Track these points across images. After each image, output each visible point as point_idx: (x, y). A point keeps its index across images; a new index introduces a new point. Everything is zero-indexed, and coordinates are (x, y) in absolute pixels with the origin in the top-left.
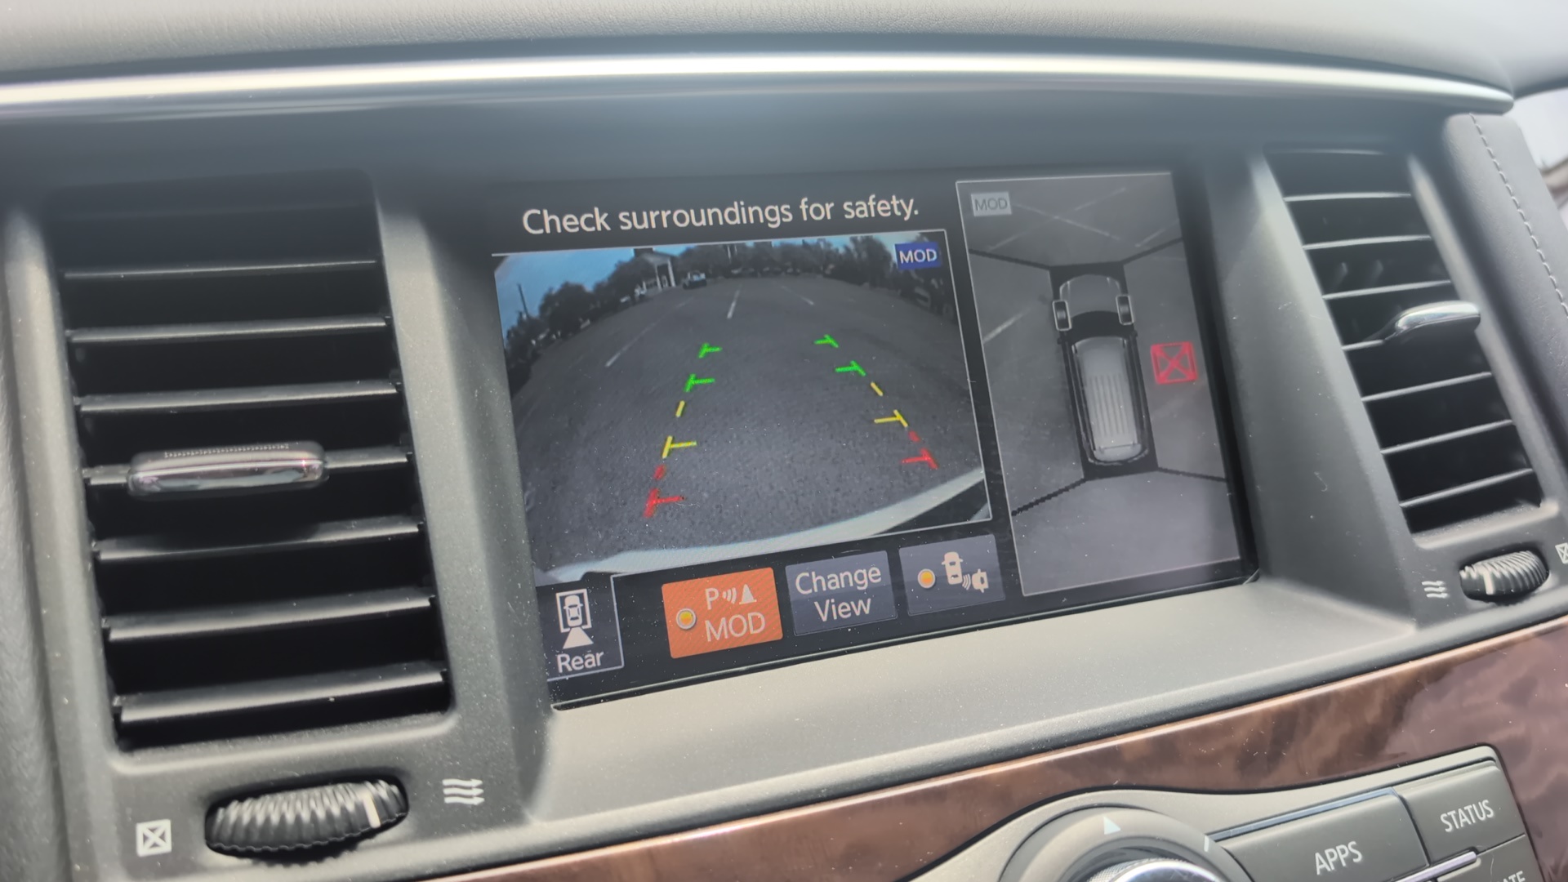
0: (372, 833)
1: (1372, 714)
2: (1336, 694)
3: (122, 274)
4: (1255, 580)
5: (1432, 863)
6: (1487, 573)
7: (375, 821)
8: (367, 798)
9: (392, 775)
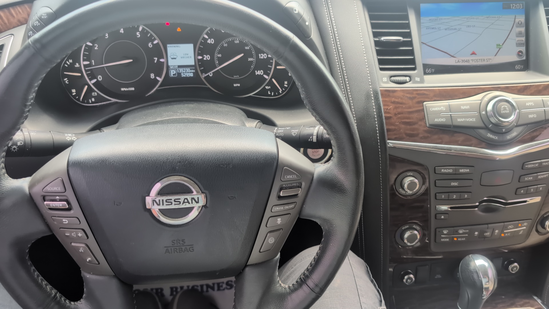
0: (407, 82)
1: (540, 88)
2: (535, 85)
3: (376, 14)
4: (527, 71)
5: (544, 107)
7: (408, 81)
8: (408, 79)
9: (410, 77)
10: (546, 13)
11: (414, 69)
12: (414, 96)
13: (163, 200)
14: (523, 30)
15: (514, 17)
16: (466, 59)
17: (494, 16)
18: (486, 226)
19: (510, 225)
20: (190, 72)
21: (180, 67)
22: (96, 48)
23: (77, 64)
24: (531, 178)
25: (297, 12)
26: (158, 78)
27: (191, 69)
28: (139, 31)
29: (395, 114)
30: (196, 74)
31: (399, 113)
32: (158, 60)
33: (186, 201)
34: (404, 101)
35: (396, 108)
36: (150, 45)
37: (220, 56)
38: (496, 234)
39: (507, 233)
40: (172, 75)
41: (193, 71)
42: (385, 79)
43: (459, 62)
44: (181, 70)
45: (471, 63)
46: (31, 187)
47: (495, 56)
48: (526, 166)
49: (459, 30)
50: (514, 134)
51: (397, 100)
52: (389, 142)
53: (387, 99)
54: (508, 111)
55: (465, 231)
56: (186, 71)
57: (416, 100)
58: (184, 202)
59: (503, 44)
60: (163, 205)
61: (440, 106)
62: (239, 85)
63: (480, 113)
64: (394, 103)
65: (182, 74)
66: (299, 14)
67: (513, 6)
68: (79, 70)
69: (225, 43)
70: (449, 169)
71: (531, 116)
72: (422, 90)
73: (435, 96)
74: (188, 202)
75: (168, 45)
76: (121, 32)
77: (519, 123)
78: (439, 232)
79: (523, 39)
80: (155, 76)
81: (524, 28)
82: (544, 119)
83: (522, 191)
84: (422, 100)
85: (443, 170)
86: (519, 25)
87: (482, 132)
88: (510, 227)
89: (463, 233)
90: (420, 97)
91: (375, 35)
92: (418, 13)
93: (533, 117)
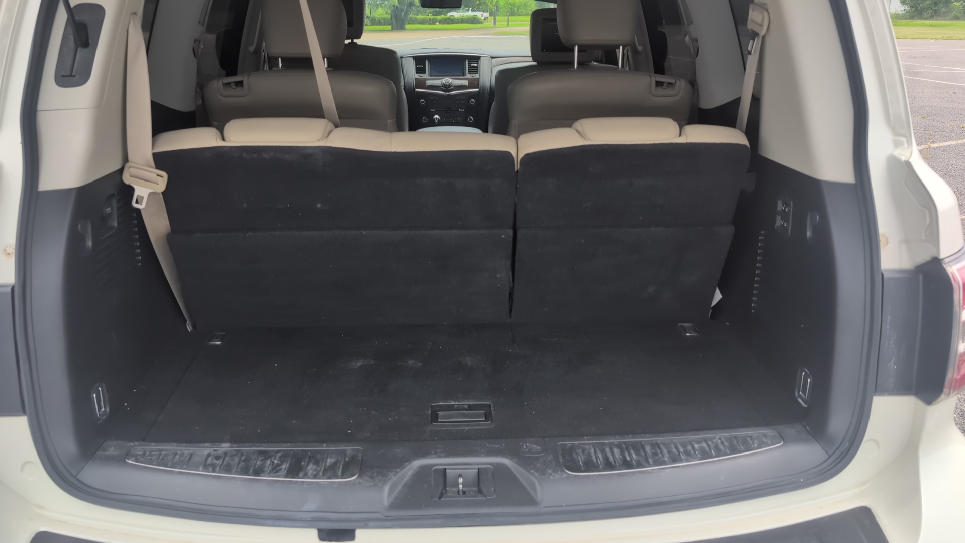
5: (462, 83)
6: (471, 76)
7: (423, 76)
10: (469, 61)
15: (459, 62)
24: (459, 102)
29: (418, 83)
34: (421, 81)
42: (417, 76)
50: (451, 88)
52: (417, 90)
53: (416, 80)
54: (449, 83)
61: (430, 82)
63: (442, 83)
64: (418, 81)
67: (459, 60)
70: (431, 97)
72: (426, 78)
73: (429, 80)
77: (452, 86)
79: (462, 68)
82: (461, 86)
86: (461, 64)
87: (442, 88)
90: (425, 80)
91: (416, 66)
92: (429, 61)
93: (457, 85)
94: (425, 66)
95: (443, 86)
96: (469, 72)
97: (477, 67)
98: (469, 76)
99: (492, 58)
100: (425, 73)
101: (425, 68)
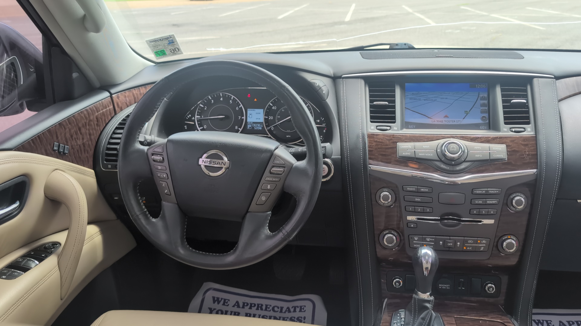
3: (374, 89)
4: (489, 130)
5: (490, 151)
6: (513, 130)
7: (388, 129)
8: (388, 128)
9: (390, 127)
10: (502, 90)
11: (394, 122)
12: (391, 138)
13: (207, 161)
14: (486, 102)
15: (478, 93)
16: (440, 120)
17: (462, 92)
18: (449, 237)
19: (470, 240)
20: (260, 127)
21: (254, 123)
22: (205, 109)
23: (193, 118)
24: (481, 202)
25: (317, 85)
26: (239, 129)
27: (260, 125)
28: (231, 100)
29: (376, 149)
30: (263, 128)
31: (379, 148)
32: (241, 118)
33: (219, 163)
34: (383, 141)
35: (377, 145)
36: (237, 108)
37: (279, 117)
38: (458, 246)
39: (469, 247)
40: (249, 128)
41: (261, 126)
42: (372, 128)
43: (434, 121)
44: (254, 125)
45: (444, 123)
46: (148, 150)
47: (464, 119)
48: (475, 192)
49: (435, 101)
50: (463, 166)
51: (378, 140)
52: (371, 167)
53: (371, 139)
54: (456, 150)
55: (431, 240)
56: (257, 126)
57: (392, 141)
58: (217, 164)
59: (470, 111)
60: (207, 163)
61: (408, 145)
62: (290, 136)
63: (437, 151)
64: (376, 141)
65: (255, 128)
66: (318, 86)
67: (478, 86)
68: (194, 121)
69: (283, 109)
70: (413, 188)
71: (477, 156)
72: (397, 135)
73: (406, 139)
74: (220, 164)
75: (248, 109)
76: (221, 100)
77: (467, 160)
78: (411, 238)
79: (487, 108)
80: (238, 128)
81: (487, 100)
82: (489, 158)
83: (475, 212)
84: (397, 141)
85: (408, 189)
86: (483, 98)
87: (438, 164)
88: (470, 241)
89: (430, 241)
90: (395, 140)
91: (371, 101)
92: (403, 89)
93: (479, 156)
94: (394, 102)
95: (441, 161)
96: (505, 118)
97: (526, 106)
98: (506, 131)
99: (558, 78)
100: (392, 119)
101: (394, 107)
